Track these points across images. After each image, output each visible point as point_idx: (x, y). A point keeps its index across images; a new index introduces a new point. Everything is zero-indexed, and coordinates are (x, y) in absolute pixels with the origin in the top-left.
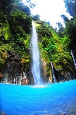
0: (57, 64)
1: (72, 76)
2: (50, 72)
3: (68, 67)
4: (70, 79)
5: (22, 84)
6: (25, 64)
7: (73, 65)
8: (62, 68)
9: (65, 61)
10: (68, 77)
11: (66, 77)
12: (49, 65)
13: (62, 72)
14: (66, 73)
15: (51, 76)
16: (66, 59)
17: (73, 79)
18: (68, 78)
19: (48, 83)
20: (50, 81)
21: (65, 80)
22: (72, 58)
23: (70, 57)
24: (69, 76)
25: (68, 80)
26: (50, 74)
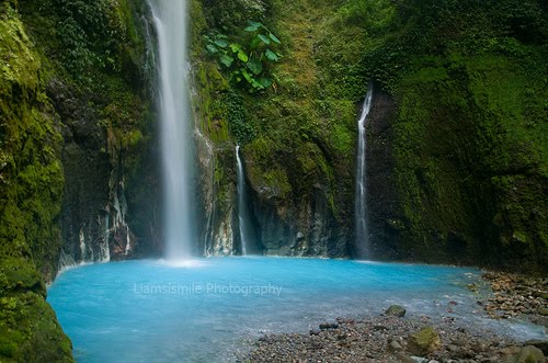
0: (266, 163)
1: (333, 240)
2: (228, 196)
3: (318, 185)
4: (320, 253)
5: (111, 259)
6: (122, 153)
7: (347, 186)
8: (288, 188)
9: (312, 154)
10: (311, 236)
11: (299, 235)
12: (226, 160)
13: (282, 205)
14: (302, 215)
15: (229, 220)
16: (318, 141)
17: (332, 256)
18: (311, 244)
19: (212, 251)
20: (225, 240)
21: (295, 247)
22: (355, 144)
23: (345, 136)
24: (317, 235)
25: (309, 253)
26: (225, 204)
